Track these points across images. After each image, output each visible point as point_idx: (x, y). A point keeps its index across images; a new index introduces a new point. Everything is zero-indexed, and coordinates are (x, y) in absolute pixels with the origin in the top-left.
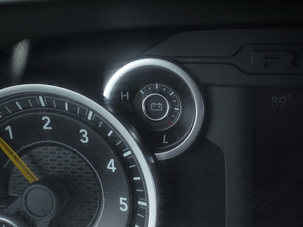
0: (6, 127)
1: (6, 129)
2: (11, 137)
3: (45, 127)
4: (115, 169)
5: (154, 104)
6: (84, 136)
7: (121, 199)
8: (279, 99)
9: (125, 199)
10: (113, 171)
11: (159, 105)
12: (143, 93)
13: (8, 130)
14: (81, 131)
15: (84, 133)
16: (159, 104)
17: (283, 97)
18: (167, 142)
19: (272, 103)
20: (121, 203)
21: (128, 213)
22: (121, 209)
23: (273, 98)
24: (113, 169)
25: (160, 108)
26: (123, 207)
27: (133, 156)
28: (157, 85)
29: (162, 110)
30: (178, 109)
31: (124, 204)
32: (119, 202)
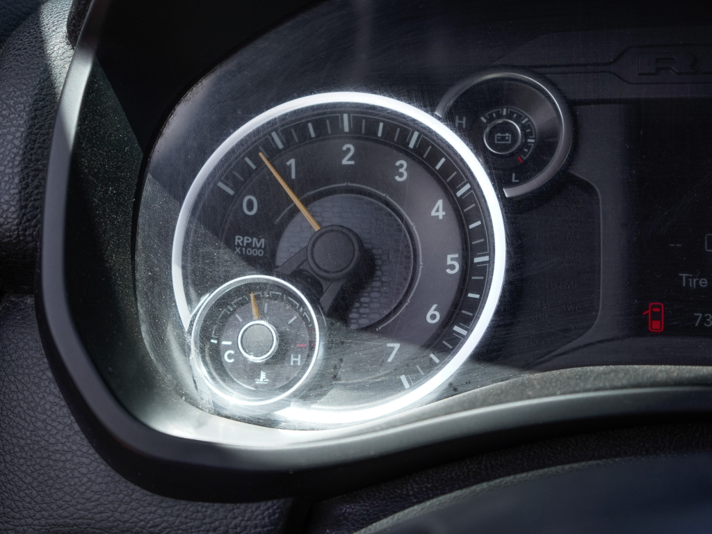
0: (287, 161)
1: (288, 163)
2: (293, 176)
3: (345, 162)
4: (444, 213)
5: (499, 134)
6: (401, 170)
7: (449, 257)
9: (457, 256)
10: (441, 217)
11: (505, 137)
12: (485, 121)
13: (291, 165)
14: (398, 163)
15: (401, 166)
16: (507, 134)
18: (517, 182)
20: (449, 262)
21: (458, 277)
22: (448, 271)
24: (441, 214)
25: (508, 140)
26: (452, 267)
27: (472, 191)
28: (505, 110)
29: (510, 142)
30: (533, 141)
31: (453, 263)
32: (446, 261)
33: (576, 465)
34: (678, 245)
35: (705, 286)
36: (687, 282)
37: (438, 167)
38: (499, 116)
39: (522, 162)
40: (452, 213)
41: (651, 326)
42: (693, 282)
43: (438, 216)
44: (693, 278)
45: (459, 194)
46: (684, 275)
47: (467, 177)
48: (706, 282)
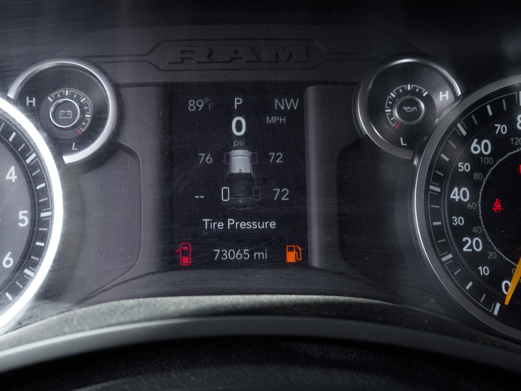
4: (16, 177)
5: (63, 111)
7: (21, 213)
8: (196, 103)
9: (26, 212)
10: (14, 181)
11: (68, 113)
12: (51, 100)
16: (69, 111)
17: (200, 101)
18: (76, 149)
19: (189, 107)
20: (21, 217)
21: (28, 229)
22: (20, 224)
23: (190, 102)
24: (14, 178)
25: (70, 116)
26: (23, 221)
27: (37, 159)
28: (67, 91)
29: (71, 117)
30: (89, 116)
31: (24, 218)
32: (19, 217)
33: (106, 384)
34: (201, 197)
35: (222, 228)
36: (209, 225)
37: (11, 140)
38: (63, 96)
39: (81, 133)
40: (22, 176)
41: (182, 261)
42: (213, 225)
43: (11, 180)
44: (213, 222)
45: (28, 161)
46: (206, 220)
47: (33, 148)
48: (223, 225)
